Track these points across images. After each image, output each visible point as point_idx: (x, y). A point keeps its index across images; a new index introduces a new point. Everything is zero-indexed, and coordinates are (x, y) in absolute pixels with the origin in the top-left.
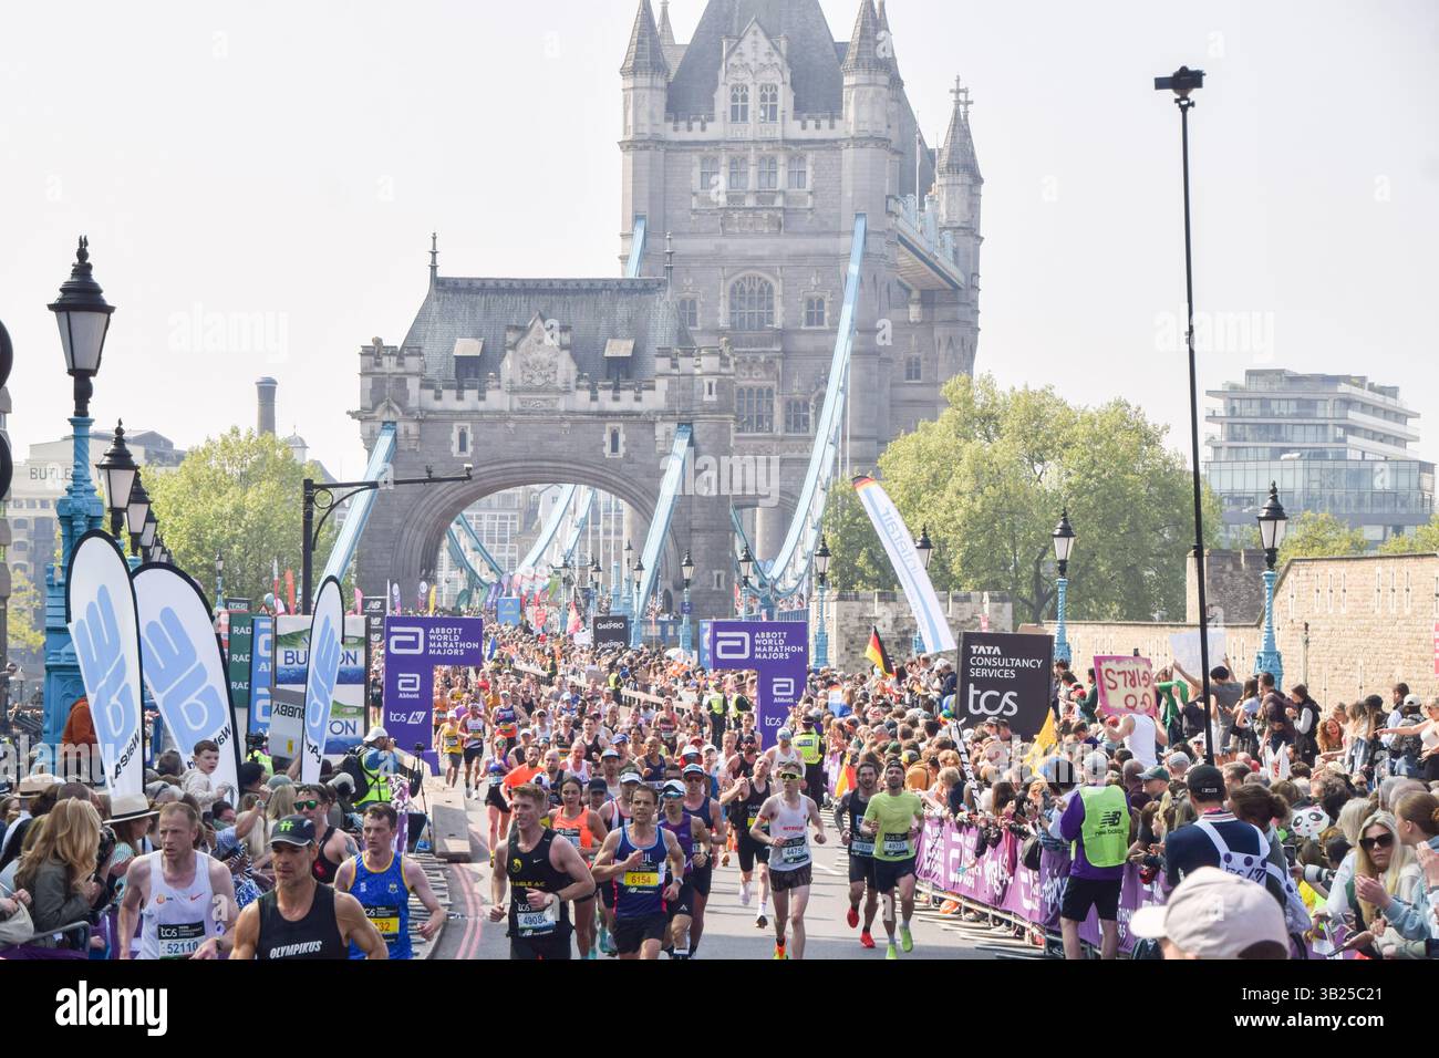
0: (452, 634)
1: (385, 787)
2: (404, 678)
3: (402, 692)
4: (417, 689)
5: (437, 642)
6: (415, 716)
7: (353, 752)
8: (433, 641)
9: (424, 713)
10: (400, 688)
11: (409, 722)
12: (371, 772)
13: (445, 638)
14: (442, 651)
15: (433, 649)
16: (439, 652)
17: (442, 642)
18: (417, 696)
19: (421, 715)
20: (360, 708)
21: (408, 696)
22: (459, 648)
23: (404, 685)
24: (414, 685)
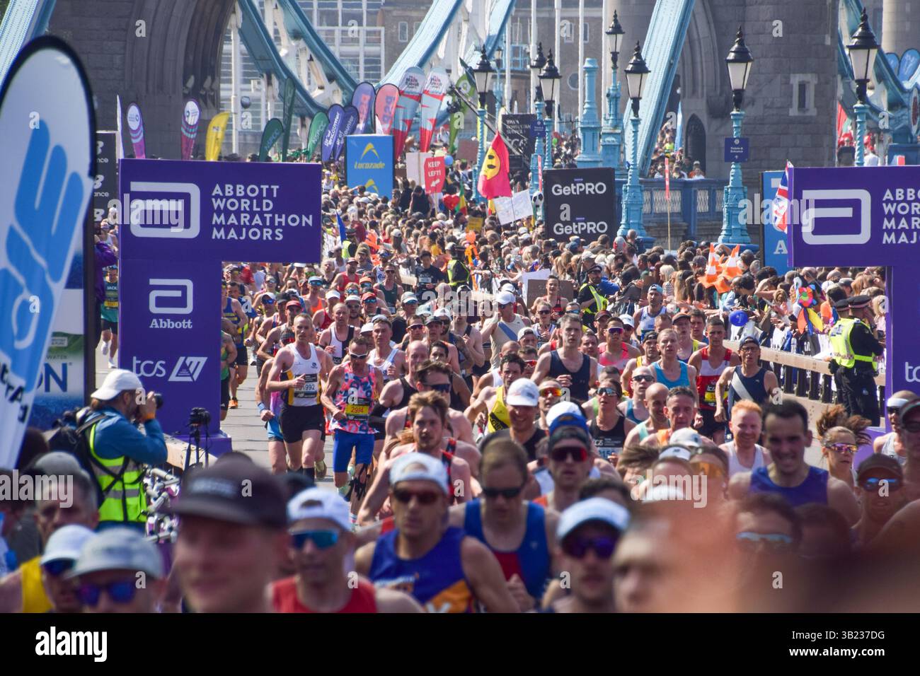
0: (260, 198)
1: (137, 493)
2: (162, 287)
3: (158, 316)
4: (189, 309)
5: (227, 213)
6: (184, 367)
7: (71, 419)
8: (219, 212)
9: (203, 360)
10: (153, 309)
11: (173, 378)
12: (108, 463)
13: (245, 204)
14: (239, 233)
15: (219, 227)
16: (232, 234)
17: (238, 213)
18: (188, 324)
19: (197, 363)
20: (76, 337)
21: (169, 324)
22: (273, 227)
23: (161, 302)
24: (181, 302)
